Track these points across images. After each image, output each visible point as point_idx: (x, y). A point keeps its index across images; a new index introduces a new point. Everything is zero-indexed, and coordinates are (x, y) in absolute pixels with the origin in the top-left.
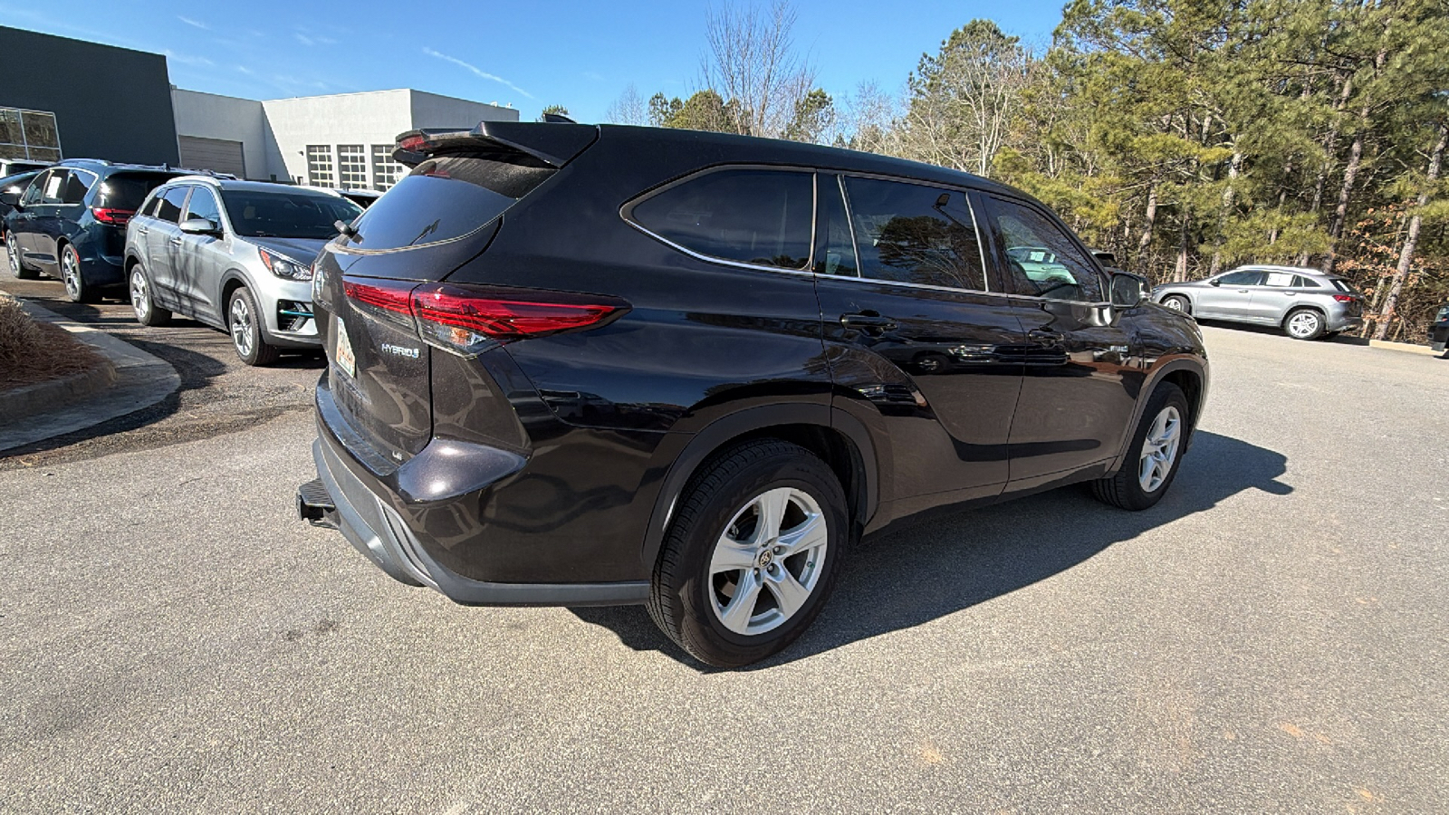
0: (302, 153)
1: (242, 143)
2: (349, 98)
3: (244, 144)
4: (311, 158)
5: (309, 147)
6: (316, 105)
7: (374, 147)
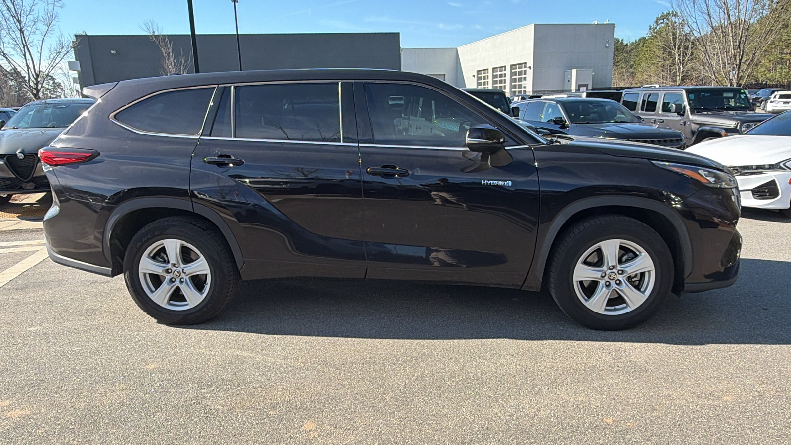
0: (474, 76)
1: (445, 75)
2: (500, 38)
3: (446, 75)
4: (479, 78)
5: (478, 71)
6: (484, 44)
7: (511, 66)
